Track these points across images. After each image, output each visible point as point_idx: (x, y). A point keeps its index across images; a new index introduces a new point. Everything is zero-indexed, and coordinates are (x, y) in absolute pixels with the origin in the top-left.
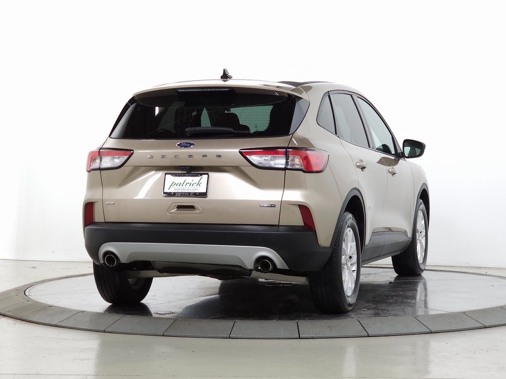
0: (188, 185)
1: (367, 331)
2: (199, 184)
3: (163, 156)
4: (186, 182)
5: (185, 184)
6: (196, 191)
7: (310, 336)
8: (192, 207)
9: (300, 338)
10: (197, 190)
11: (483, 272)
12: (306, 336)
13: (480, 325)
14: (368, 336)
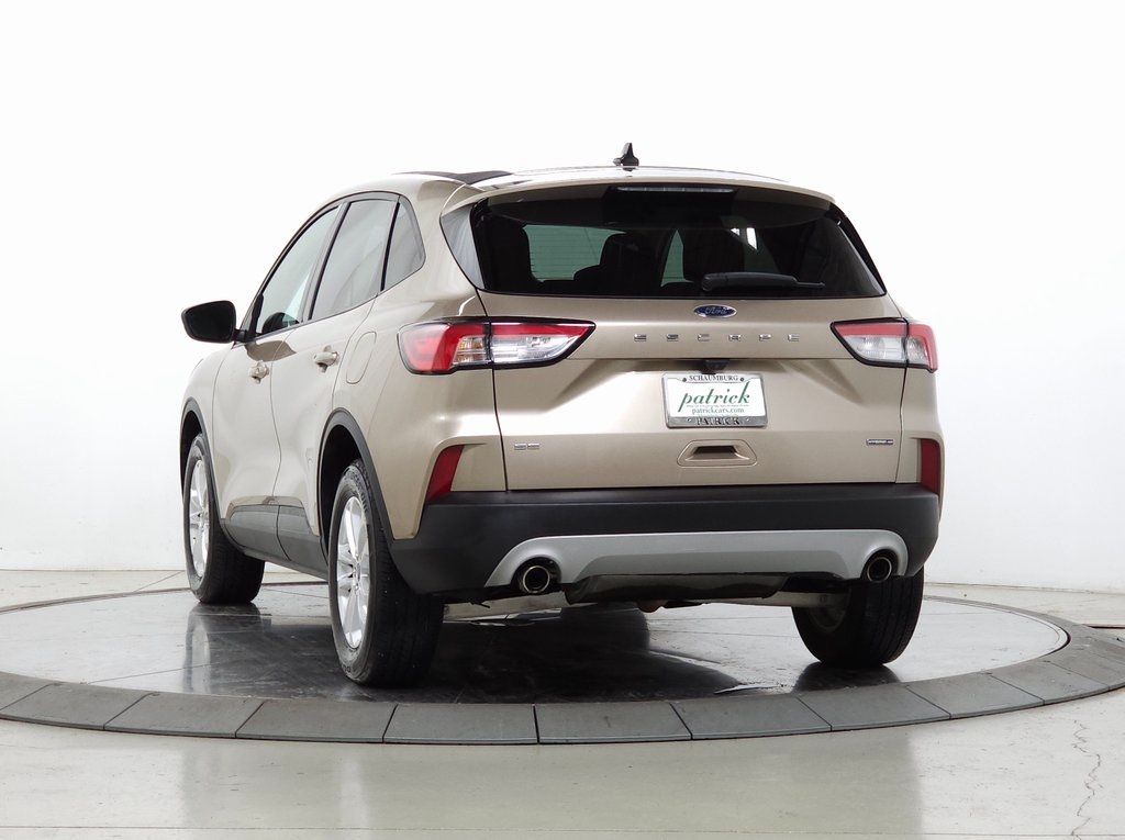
0: (720, 401)
1: (691, 729)
2: (743, 398)
3: (673, 337)
4: (714, 394)
5: (712, 399)
6: (740, 414)
7: (563, 738)
8: (728, 450)
9: (539, 742)
10: (742, 411)
11: (958, 594)
12: (553, 738)
13: (941, 714)
14: (692, 739)
